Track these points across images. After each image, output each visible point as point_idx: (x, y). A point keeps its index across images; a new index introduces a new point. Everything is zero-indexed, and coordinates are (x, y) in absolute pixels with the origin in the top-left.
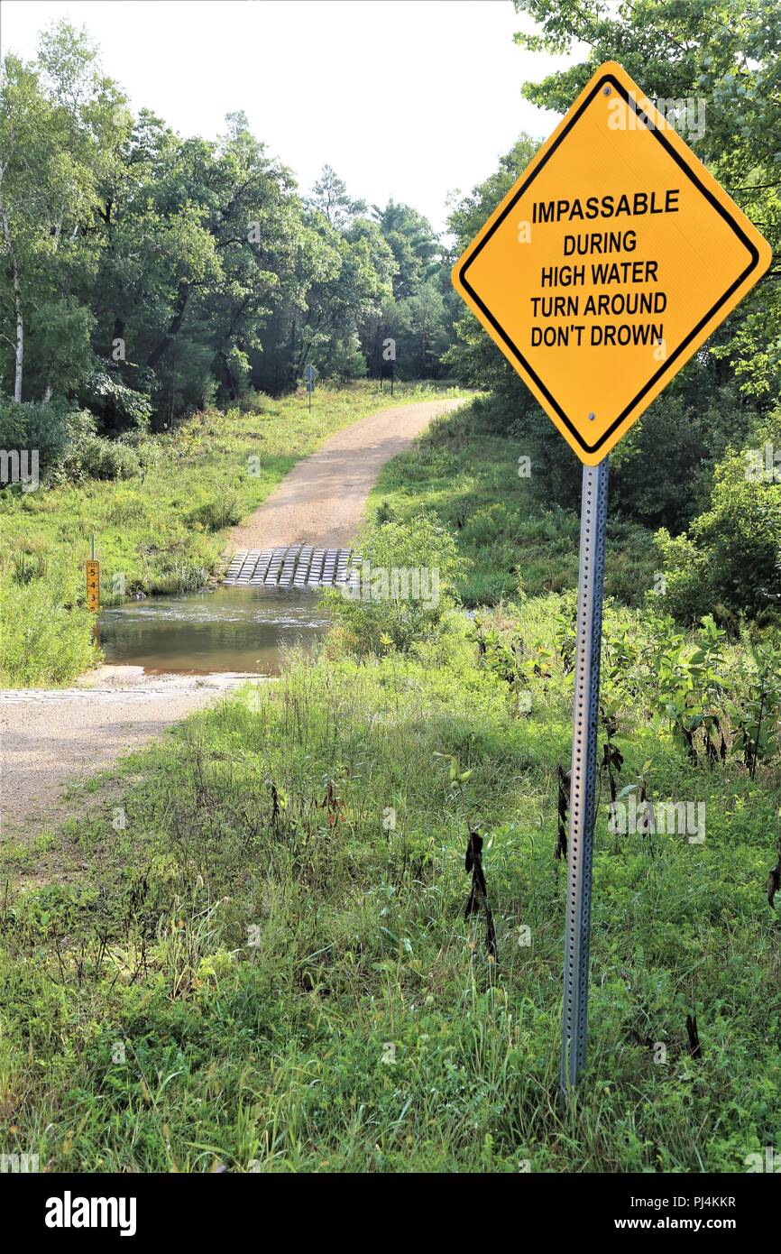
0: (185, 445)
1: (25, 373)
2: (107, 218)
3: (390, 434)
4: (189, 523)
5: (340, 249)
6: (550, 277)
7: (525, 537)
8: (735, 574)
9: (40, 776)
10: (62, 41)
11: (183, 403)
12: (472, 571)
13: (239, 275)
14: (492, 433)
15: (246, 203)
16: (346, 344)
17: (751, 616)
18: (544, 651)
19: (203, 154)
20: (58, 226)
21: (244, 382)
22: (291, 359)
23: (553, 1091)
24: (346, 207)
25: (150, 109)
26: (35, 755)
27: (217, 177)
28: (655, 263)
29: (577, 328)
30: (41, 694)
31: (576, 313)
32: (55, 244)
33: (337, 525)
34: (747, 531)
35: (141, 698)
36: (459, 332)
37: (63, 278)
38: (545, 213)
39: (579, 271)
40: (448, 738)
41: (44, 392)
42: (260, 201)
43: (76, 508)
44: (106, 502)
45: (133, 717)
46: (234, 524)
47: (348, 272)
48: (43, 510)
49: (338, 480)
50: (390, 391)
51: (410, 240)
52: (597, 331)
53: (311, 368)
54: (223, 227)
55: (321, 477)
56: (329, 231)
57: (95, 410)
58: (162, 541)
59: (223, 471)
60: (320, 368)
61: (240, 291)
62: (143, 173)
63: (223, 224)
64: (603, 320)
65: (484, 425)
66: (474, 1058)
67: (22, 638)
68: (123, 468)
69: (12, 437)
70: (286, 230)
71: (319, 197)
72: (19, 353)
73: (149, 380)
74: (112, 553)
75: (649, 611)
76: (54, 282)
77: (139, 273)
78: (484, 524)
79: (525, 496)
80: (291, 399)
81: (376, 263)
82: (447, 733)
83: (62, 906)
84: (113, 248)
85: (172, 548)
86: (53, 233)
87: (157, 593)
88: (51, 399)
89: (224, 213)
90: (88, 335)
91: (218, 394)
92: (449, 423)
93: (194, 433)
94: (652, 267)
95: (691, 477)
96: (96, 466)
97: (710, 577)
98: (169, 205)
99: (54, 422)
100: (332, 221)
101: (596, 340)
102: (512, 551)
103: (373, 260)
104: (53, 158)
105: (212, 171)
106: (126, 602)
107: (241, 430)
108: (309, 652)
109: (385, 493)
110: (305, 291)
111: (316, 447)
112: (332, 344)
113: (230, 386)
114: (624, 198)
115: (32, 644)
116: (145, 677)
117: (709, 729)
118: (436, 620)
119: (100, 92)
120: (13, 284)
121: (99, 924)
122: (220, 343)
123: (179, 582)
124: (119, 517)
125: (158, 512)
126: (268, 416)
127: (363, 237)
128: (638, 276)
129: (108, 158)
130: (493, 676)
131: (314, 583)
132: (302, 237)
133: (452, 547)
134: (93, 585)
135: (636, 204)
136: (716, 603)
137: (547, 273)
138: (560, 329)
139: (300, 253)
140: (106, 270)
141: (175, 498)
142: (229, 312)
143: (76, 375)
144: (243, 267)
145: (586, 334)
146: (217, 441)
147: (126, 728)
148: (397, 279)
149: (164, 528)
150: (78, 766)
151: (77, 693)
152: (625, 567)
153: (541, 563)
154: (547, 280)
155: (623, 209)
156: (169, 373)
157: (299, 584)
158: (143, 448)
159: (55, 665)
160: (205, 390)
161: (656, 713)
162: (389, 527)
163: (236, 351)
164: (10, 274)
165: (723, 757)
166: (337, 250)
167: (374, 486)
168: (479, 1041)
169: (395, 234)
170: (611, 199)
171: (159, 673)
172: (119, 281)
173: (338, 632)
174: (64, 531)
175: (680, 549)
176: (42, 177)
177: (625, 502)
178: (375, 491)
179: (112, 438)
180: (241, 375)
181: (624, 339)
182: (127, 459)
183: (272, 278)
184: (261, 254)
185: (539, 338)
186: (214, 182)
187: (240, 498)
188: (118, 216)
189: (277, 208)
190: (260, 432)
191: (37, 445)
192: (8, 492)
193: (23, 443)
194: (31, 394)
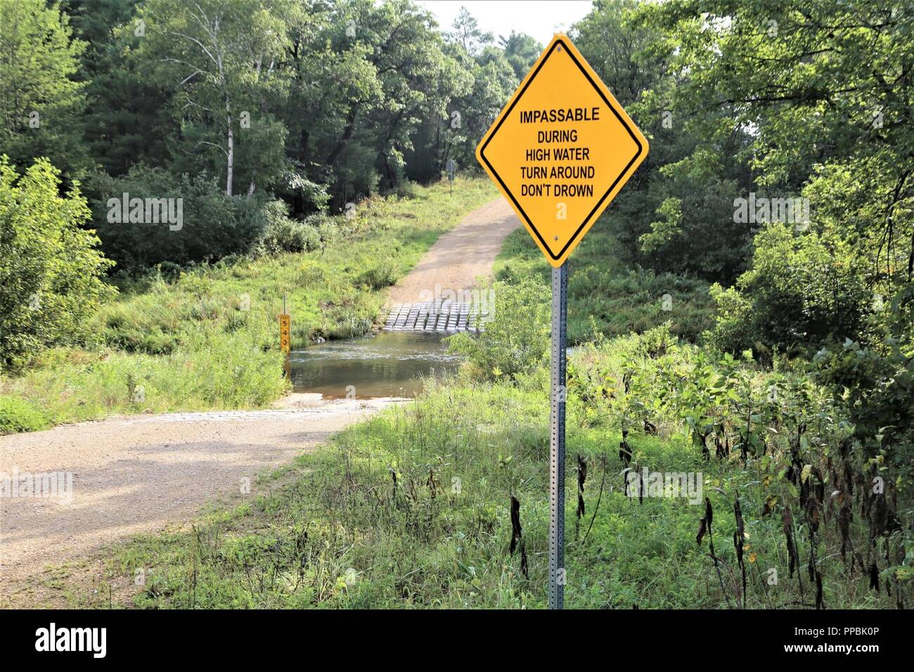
0: (355, 224)
1: (235, 173)
2: (295, 55)
4: (357, 284)
5: (473, 71)
6: (531, 155)
7: (614, 291)
8: (772, 318)
9: (241, 469)
11: (354, 192)
13: (394, 94)
15: (400, 39)
17: (782, 350)
18: (609, 379)
19: (367, 4)
20: (259, 62)
21: (400, 174)
22: (436, 156)
24: (478, 38)
26: (237, 456)
27: (378, 22)
28: (587, 149)
29: (546, 185)
30: (246, 415)
31: (546, 177)
32: (257, 76)
33: (469, 283)
34: (780, 285)
35: (316, 416)
37: (263, 101)
38: (527, 117)
39: (547, 152)
41: (249, 188)
42: (411, 38)
43: (272, 275)
44: (295, 269)
45: (308, 429)
46: (391, 284)
47: (479, 88)
48: (248, 277)
49: (470, 249)
51: (528, 61)
52: (557, 188)
53: (452, 162)
54: (382, 59)
55: (459, 247)
56: (464, 57)
57: (287, 200)
58: (337, 298)
59: (383, 244)
60: (459, 162)
61: (396, 106)
62: (322, 20)
63: (382, 56)
64: (561, 181)
67: (232, 373)
68: (308, 243)
69: (225, 222)
70: (430, 59)
71: (457, 31)
72: (230, 158)
73: (328, 175)
74: (299, 308)
75: (705, 347)
76: (257, 104)
77: (319, 95)
78: (582, 281)
79: (615, 259)
80: (436, 186)
81: (502, 81)
83: (252, 549)
84: (300, 78)
85: (344, 304)
86: (255, 66)
87: (333, 338)
88: (254, 192)
89: (383, 48)
90: (282, 143)
91: (381, 184)
93: (362, 215)
94: (586, 152)
96: (287, 242)
97: (753, 321)
98: (342, 44)
99: (256, 210)
100: (468, 49)
101: (557, 193)
102: (603, 302)
103: (500, 79)
104: (256, 13)
105: (374, 17)
106: (310, 345)
107: (398, 212)
108: (440, 381)
109: (507, 259)
110: (446, 104)
111: (455, 224)
112: (468, 143)
113: (390, 178)
114: (570, 111)
115: (239, 378)
116: (323, 402)
117: (718, 434)
120: (226, 106)
121: (275, 560)
122: (382, 145)
123: (350, 329)
124: (304, 281)
125: (333, 275)
126: (419, 200)
127: (491, 62)
128: (579, 156)
129: (296, 11)
130: (575, 397)
131: (451, 328)
132: (442, 63)
134: (285, 333)
135: (577, 114)
136: (756, 340)
137: (529, 153)
138: (537, 186)
139: (442, 75)
140: (295, 93)
141: (347, 266)
142: (388, 121)
143: (273, 173)
144: (398, 88)
145: (552, 189)
146: (379, 220)
147: (302, 436)
149: (338, 288)
150: (266, 463)
151: (270, 412)
152: (690, 313)
153: (626, 311)
154: (529, 157)
155: (570, 117)
156: (342, 169)
157: (440, 329)
158: (323, 227)
159: (257, 393)
160: (371, 182)
163: (394, 151)
164: (224, 99)
165: (728, 453)
166: (471, 72)
167: (498, 254)
169: (516, 57)
170: (563, 111)
171: (333, 399)
172: (305, 103)
173: (467, 366)
174: (263, 292)
175: (730, 299)
176: (248, 26)
177: (692, 262)
178: (500, 257)
179: (300, 220)
180: (398, 169)
181: (572, 193)
182: (311, 237)
183: (420, 96)
184: (411, 78)
185: (526, 190)
186: (375, 25)
187: (394, 264)
188: (304, 53)
189: (423, 43)
190: (412, 212)
191: (244, 227)
192: (222, 263)
193: (234, 226)
194: (239, 188)
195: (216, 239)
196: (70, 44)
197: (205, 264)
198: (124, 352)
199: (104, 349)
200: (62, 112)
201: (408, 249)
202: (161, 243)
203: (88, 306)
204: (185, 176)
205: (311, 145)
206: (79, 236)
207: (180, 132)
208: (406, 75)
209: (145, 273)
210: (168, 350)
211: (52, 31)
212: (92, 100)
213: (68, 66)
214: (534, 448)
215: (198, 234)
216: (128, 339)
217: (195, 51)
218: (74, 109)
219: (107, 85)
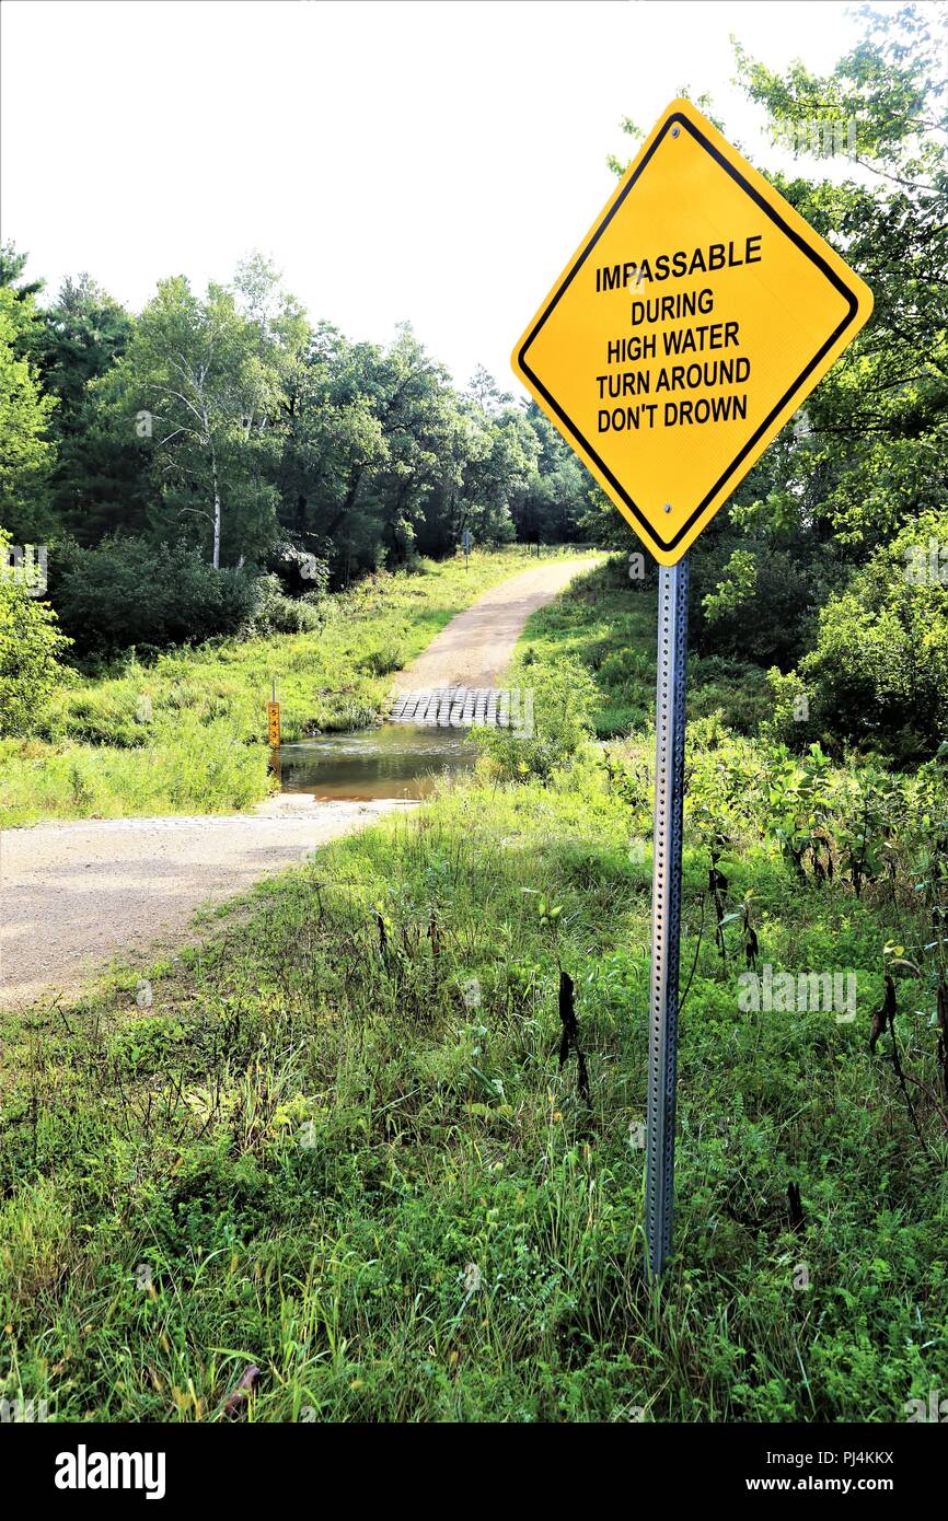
0: (358, 602)
1: (222, 544)
2: (291, 412)
3: (536, 590)
4: (358, 668)
5: (491, 433)
6: (617, 351)
8: (839, 706)
9: (177, 901)
10: (254, 267)
11: (357, 566)
12: (606, 706)
13: (403, 455)
14: (625, 587)
15: (409, 394)
16: (498, 514)
17: (854, 743)
19: (371, 354)
20: (250, 418)
21: (410, 548)
22: (451, 527)
23: (634, 1280)
24: (496, 398)
25: (326, 319)
26: (177, 881)
27: (384, 374)
28: (735, 324)
29: (648, 407)
31: (647, 390)
32: (247, 434)
33: (488, 668)
34: (849, 669)
36: (593, 499)
37: (254, 462)
38: (609, 279)
39: (649, 342)
40: (568, 862)
41: (238, 560)
42: (421, 393)
43: (263, 658)
44: (289, 652)
46: (399, 669)
47: (499, 452)
48: (236, 660)
49: (490, 630)
50: (536, 553)
52: (671, 409)
53: (469, 534)
54: (388, 415)
55: (476, 627)
56: (482, 418)
57: (282, 574)
58: (336, 686)
59: (390, 624)
60: (476, 534)
61: (405, 469)
62: (321, 373)
63: (389, 412)
64: (678, 395)
65: (618, 581)
66: (550, 1235)
67: (206, 770)
68: (304, 623)
69: (210, 598)
70: (443, 416)
71: (474, 390)
72: (217, 527)
73: (328, 548)
74: (292, 696)
75: (764, 740)
76: (247, 467)
77: (318, 456)
78: (616, 665)
80: (450, 561)
81: (523, 444)
82: (567, 856)
83: (158, 1040)
84: (295, 435)
85: (343, 692)
86: (245, 425)
87: (331, 730)
88: (244, 565)
89: (390, 403)
90: (274, 510)
91: (388, 559)
92: (587, 580)
93: (367, 592)
94: (732, 329)
95: (799, 622)
96: (282, 622)
97: (817, 710)
98: (343, 398)
99: (246, 585)
100: (485, 410)
101: (671, 419)
103: (521, 442)
104: (244, 363)
105: (380, 369)
106: (304, 738)
107: (407, 589)
108: (455, 780)
109: (531, 640)
110: (461, 469)
111: (471, 602)
112: (485, 514)
113: (398, 552)
114: (698, 252)
115: (214, 776)
116: (313, 805)
117: (816, 849)
118: (572, 750)
119: (284, 307)
120: (211, 469)
122: (389, 515)
123: (350, 720)
124: (297, 665)
125: (332, 658)
126: (431, 576)
127: (511, 423)
128: (717, 341)
129: (291, 360)
130: (619, 800)
132: (458, 423)
133: (591, 686)
134: (274, 724)
135: (712, 257)
136: (823, 732)
137: (614, 347)
138: (630, 410)
139: (456, 437)
140: (289, 453)
141: (348, 648)
142: (396, 487)
143: (265, 544)
144: (407, 449)
145: (659, 414)
146: (386, 599)
147: (271, 852)
148: (542, 458)
149: (337, 674)
150: (213, 893)
152: (741, 701)
154: (614, 356)
155: (698, 266)
156: (345, 541)
158: (323, 606)
159: (236, 794)
160: (377, 556)
161: (767, 835)
162: (533, 668)
163: (403, 522)
164: (210, 460)
165: (831, 875)
166: (489, 434)
167: (521, 634)
168: (556, 1215)
169: (539, 420)
170: (684, 255)
171: (327, 801)
172: (301, 465)
173: (486, 763)
174: (252, 677)
175: (790, 684)
176: (236, 379)
178: (523, 638)
179: (296, 598)
180: (408, 542)
181: (702, 415)
182: (308, 615)
183: (432, 458)
184: (423, 438)
185: (607, 422)
186: (381, 378)
187: (404, 646)
188: (301, 410)
189: (434, 398)
190: (423, 590)
191: (231, 605)
192: (207, 646)
193: (220, 603)
194: (228, 560)
195: (201, 618)
196: (40, 400)
197: (187, 646)
198: (88, 745)
199: (67, 741)
200: (30, 475)
201: (418, 629)
202: (138, 622)
203: (43, 691)
204: (164, 546)
205: (309, 515)
206: (32, 610)
207: (162, 498)
208: (415, 433)
209: (120, 656)
210: (140, 741)
211: (21, 386)
212: (64, 463)
213: (37, 424)
214: (577, 871)
215: (180, 612)
216: (95, 730)
217: (179, 405)
218: (43, 473)
219: (83, 447)
